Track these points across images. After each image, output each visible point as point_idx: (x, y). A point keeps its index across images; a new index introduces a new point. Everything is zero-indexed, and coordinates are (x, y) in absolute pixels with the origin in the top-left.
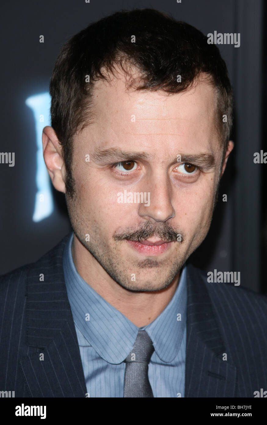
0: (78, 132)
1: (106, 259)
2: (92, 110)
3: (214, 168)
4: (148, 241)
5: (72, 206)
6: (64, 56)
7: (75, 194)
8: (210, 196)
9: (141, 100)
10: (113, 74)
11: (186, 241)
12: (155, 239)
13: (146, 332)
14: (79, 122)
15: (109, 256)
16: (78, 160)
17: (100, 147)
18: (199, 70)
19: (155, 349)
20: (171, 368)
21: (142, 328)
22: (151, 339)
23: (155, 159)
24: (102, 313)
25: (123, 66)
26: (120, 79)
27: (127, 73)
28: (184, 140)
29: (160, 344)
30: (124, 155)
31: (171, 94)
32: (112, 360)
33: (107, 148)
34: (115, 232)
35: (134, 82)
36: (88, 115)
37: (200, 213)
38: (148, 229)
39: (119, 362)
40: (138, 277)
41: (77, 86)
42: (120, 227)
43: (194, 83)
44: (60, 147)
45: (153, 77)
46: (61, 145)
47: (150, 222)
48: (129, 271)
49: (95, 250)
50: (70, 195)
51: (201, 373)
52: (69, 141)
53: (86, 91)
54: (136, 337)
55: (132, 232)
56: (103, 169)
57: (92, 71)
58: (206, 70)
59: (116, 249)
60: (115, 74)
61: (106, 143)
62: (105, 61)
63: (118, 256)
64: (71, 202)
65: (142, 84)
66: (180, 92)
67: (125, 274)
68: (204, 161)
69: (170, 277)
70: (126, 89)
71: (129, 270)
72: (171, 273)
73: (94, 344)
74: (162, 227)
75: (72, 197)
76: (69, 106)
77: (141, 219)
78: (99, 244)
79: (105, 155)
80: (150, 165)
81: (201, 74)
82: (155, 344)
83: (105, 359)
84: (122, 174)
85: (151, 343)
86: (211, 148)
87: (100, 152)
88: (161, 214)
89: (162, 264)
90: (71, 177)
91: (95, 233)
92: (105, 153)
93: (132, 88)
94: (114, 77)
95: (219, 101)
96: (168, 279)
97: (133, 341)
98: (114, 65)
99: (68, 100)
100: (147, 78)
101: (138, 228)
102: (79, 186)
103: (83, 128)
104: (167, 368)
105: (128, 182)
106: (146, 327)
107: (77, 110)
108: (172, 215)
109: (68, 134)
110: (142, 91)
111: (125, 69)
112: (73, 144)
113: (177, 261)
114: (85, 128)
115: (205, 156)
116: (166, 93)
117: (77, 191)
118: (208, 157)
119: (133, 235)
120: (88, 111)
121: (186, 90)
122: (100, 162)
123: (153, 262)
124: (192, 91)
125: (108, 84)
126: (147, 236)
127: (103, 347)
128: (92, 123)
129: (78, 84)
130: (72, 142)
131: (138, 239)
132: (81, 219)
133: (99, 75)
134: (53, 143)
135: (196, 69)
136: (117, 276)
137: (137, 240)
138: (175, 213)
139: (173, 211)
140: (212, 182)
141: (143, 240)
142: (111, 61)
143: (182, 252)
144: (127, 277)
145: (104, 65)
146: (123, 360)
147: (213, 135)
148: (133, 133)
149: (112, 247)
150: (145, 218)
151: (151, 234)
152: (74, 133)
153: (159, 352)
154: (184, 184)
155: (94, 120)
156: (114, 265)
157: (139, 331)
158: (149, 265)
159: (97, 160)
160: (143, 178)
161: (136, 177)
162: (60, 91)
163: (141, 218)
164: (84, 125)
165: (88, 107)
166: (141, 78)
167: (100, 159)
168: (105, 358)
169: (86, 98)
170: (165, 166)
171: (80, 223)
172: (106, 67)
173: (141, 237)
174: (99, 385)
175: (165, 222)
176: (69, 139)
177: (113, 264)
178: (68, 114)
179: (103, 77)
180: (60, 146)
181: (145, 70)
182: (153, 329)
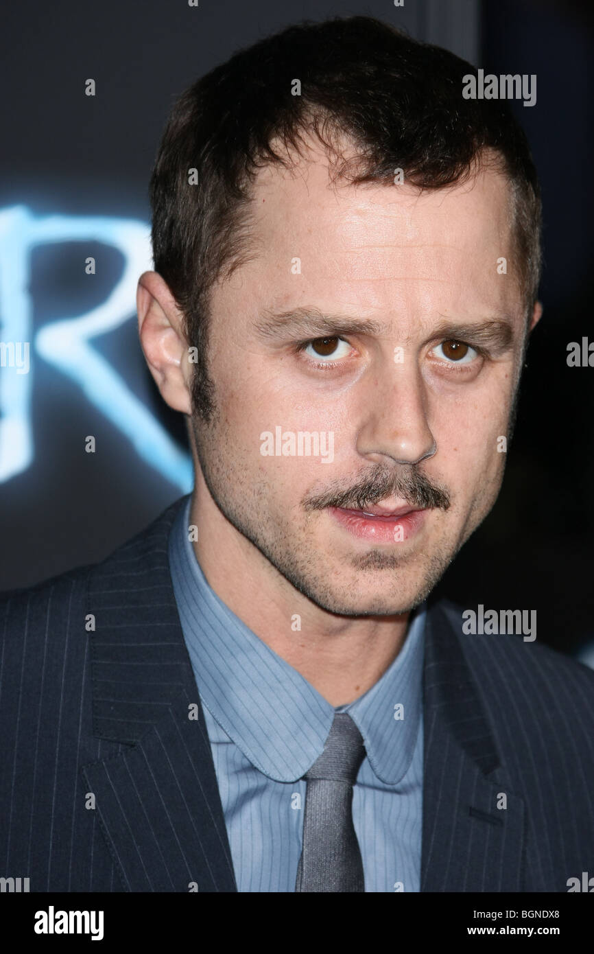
0: (221, 279)
1: (281, 553)
2: (253, 230)
3: (511, 350)
4: (379, 507)
5: (207, 440)
6: (184, 119)
7: (215, 414)
8: (505, 412)
9: (362, 206)
10: (299, 152)
11: (458, 509)
12: (394, 502)
13: (349, 717)
14: (224, 258)
15: (288, 545)
16: (222, 339)
17: (272, 308)
18: (480, 142)
19: (368, 754)
20: (396, 797)
21: (340, 708)
22: (360, 733)
23: (392, 332)
24: (260, 673)
25: (321, 134)
26: (314, 162)
27: (329, 147)
28: (451, 293)
29: (379, 744)
30: (326, 323)
31: (424, 192)
32: (278, 774)
33: (291, 307)
34: (308, 492)
35: (347, 164)
36: (244, 243)
37: (485, 447)
38: (379, 481)
39: (293, 779)
40: (353, 590)
41: (217, 181)
42: (317, 480)
43: (472, 168)
44: (178, 315)
45: (388, 155)
46: (181, 310)
47: (383, 466)
48: (333, 576)
49: (257, 535)
50: (202, 417)
51: (456, 811)
52: (201, 300)
53: (239, 190)
54: (330, 728)
55: (345, 488)
56: (277, 355)
57: (251, 146)
58: (492, 143)
59: (304, 530)
60: (304, 152)
61: (287, 297)
62: (279, 126)
63: (308, 544)
64: (206, 430)
65: (363, 170)
66: (444, 187)
67: (326, 583)
68: (491, 335)
69: (426, 589)
70: (330, 181)
71: (333, 574)
72: (427, 579)
73: (240, 738)
74: (408, 476)
75: (208, 420)
76: (199, 224)
77: (363, 461)
78: (266, 521)
79: (285, 323)
80: (380, 346)
81: (484, 150)
82: (367, 743)
83: (264, 771)
84: (319, 366)
85: (361, 740)
86: (505, 309)
87: (272, 318)
88: (409, 448)
89: (406, 562)
90: (206, 377)
91: (257, 497)
92: (285, 319)
93: (344, 179)
94: (301, 158)
95: (519, 210)
96: (422, 593)
97: (325, 735)
98: (301, 134)
99: (198, 213)
100: (375, 158)
101: (357, 481)
102: (223, 394)
103: (232, 270)
104: (388, 796)
105: (332, 383)
106: (349, 707)
107: (219, 231)
108: (430, 449)
109: (199, 285)
110: (363, 186)
111: (325, 138)
112: (211, 305)
113: (439, 553)
114: (238, 270)
115: (495, 325)
116: (416, 190)
117: (219, 406)
118: (501, 328)
119: (346, 496)
120: (245, 232)
121: (455, 184)
122: (271, 339)
123: (386, 558)
124: (468, 185)
125: (287, 174)
126: (378, 495)
127: (260, 746)
128: (253, 258)
129: (220, 177)
130: (207, 302)
131: (358, 502)
132: (228, 466)
133: (266, 155)
134: (161, 307)
135: (475, 139)
136: (309, 588)
137: (357, 505)
138: (436, 447)
139: (433, 441)
140: (507, 382)
141: (370, 504)
142: (294, 123)
143: (451, 534)
144: (329, 590)
145: (278, 133)
146: (302, 774)
147: (511, 281)
148: (345, 278)
149: (297, 524)
150: (371, 460)
151: (385, 491)
152: (214, 280)
153: (375, 761)
154: (450, 386)
155: (257, 251)
156: (300, 565)
157: (335, 714)
158: (377, 564)
159: (265, 334)
160: (366, 373)
161: (350, 371)
162: (178, 195)
163: (363, 459)
164: (235, 263)
165: (243, 224)
166: (362, 158)
167: (272, 333)
168: (264, 769)
169: (237, 205)
170: (412, 348)
171: (224, 476)
172: (282, 137)
173: (365, 497)
174: (249, 828)
175: (415, 466)
176: (202, 295)
177: (297, 562)
178: (197, 242)
179: (275, 158)
180: (179, 312)
181: (368, 141)
182: (366, 712)
